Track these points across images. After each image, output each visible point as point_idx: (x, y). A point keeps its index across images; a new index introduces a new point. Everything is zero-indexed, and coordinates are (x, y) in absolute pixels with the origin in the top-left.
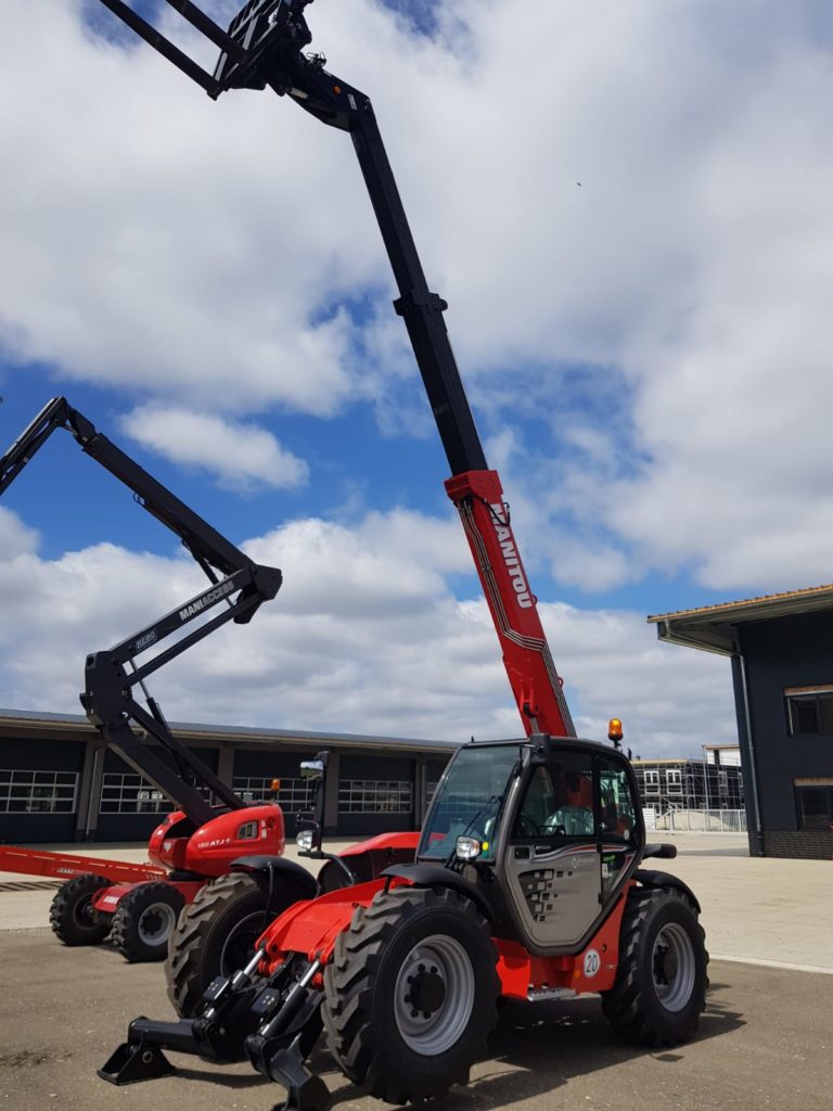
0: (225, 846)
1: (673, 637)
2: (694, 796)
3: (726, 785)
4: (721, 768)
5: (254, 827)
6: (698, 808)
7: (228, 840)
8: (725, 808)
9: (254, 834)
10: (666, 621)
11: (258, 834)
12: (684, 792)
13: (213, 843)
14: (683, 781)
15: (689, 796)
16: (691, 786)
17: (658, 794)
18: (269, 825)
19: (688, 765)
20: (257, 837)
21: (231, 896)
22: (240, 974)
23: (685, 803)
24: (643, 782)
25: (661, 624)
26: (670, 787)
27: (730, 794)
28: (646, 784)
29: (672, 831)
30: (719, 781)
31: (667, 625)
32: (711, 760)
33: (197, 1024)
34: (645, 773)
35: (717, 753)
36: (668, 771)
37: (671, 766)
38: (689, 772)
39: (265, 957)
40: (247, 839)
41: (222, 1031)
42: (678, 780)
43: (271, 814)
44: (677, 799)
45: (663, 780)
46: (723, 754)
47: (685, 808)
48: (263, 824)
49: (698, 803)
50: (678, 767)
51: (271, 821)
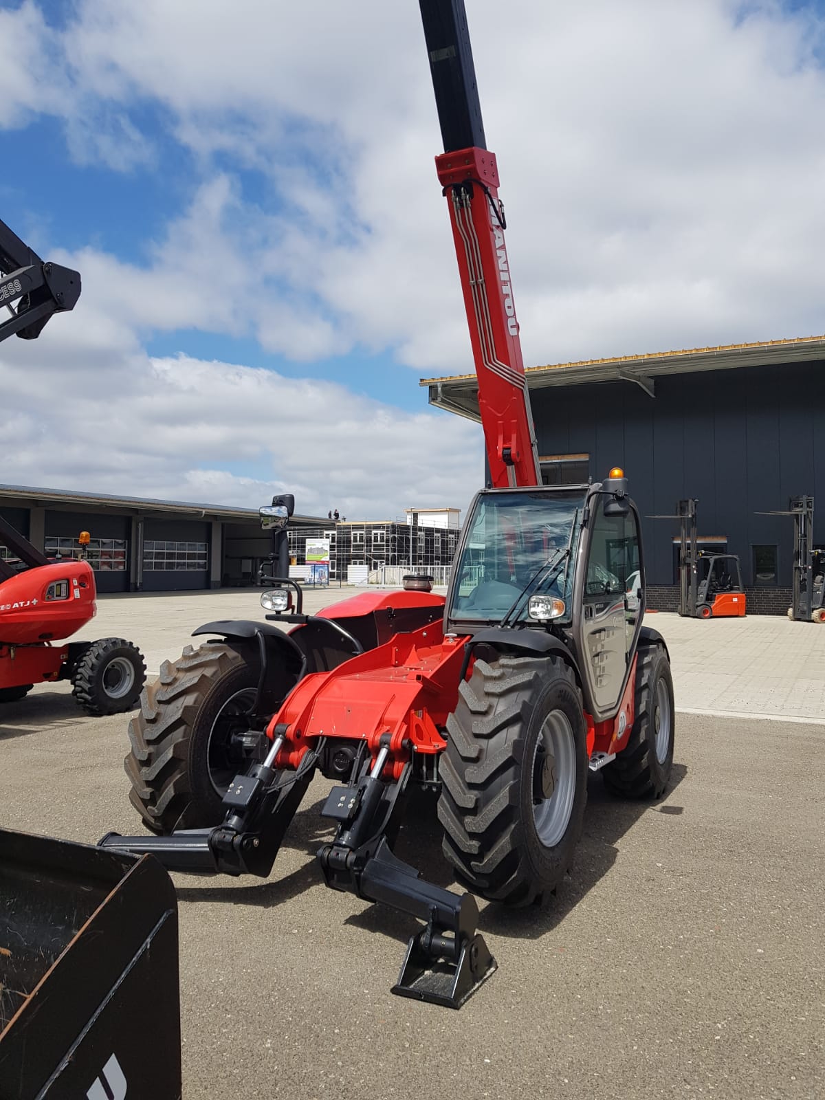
0: (31, 608)
1: (443, 401)
2: (396, 554)
3: (424, 545)
4: (421, 529)
5: (64, 586)
6: (398, 564)
7: (35, 602)
8: (421, 564)
9: (64, 594)
10: (439, 384)
11: (69, 595)
12: (387, 551)
13: (16, 605)
14: (387, 541)
15: (391, 554)
16: (394, 546)
17: (364, 552)
18: (81, 584)
19: (393, 526)
20: (68, 598)
21: (215, 673)
22: (261, 769)
23: (387, 559)
24: (350, 541)
25: (432, 388)
26: (375, 545)
27: (427, 552)
28: (353, 543)
29: (383, 585)
30: (418, 540)
31: (440, 389)
32: (409, 521)
33: (217, 836)
34: (352, 533)
35: (415, 515)
36: (374, 532)
37: (377, 527)
38: (394, 532)
39: (287, 746)
40: (57, 600)
41: (256, 842)
42: (382, 540)
43: (82, 571)
44: (380, 557)
45: (369, 540)
46: (420, 517)
47: (387, 564)
48: (75, 582)
49: (398, 561)
50: (384, 528)
51: (83, 579)
